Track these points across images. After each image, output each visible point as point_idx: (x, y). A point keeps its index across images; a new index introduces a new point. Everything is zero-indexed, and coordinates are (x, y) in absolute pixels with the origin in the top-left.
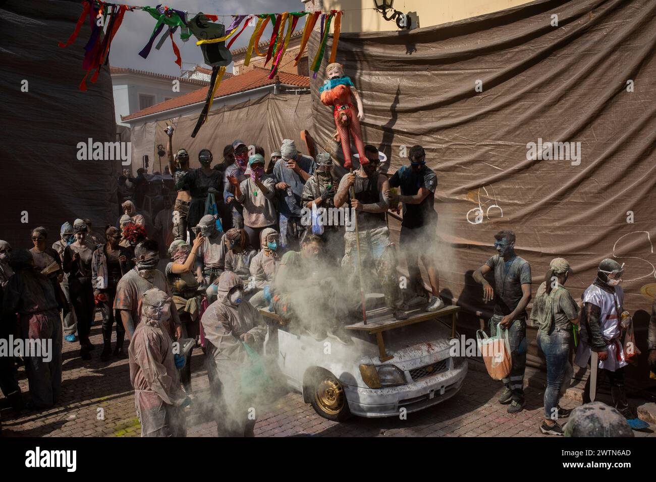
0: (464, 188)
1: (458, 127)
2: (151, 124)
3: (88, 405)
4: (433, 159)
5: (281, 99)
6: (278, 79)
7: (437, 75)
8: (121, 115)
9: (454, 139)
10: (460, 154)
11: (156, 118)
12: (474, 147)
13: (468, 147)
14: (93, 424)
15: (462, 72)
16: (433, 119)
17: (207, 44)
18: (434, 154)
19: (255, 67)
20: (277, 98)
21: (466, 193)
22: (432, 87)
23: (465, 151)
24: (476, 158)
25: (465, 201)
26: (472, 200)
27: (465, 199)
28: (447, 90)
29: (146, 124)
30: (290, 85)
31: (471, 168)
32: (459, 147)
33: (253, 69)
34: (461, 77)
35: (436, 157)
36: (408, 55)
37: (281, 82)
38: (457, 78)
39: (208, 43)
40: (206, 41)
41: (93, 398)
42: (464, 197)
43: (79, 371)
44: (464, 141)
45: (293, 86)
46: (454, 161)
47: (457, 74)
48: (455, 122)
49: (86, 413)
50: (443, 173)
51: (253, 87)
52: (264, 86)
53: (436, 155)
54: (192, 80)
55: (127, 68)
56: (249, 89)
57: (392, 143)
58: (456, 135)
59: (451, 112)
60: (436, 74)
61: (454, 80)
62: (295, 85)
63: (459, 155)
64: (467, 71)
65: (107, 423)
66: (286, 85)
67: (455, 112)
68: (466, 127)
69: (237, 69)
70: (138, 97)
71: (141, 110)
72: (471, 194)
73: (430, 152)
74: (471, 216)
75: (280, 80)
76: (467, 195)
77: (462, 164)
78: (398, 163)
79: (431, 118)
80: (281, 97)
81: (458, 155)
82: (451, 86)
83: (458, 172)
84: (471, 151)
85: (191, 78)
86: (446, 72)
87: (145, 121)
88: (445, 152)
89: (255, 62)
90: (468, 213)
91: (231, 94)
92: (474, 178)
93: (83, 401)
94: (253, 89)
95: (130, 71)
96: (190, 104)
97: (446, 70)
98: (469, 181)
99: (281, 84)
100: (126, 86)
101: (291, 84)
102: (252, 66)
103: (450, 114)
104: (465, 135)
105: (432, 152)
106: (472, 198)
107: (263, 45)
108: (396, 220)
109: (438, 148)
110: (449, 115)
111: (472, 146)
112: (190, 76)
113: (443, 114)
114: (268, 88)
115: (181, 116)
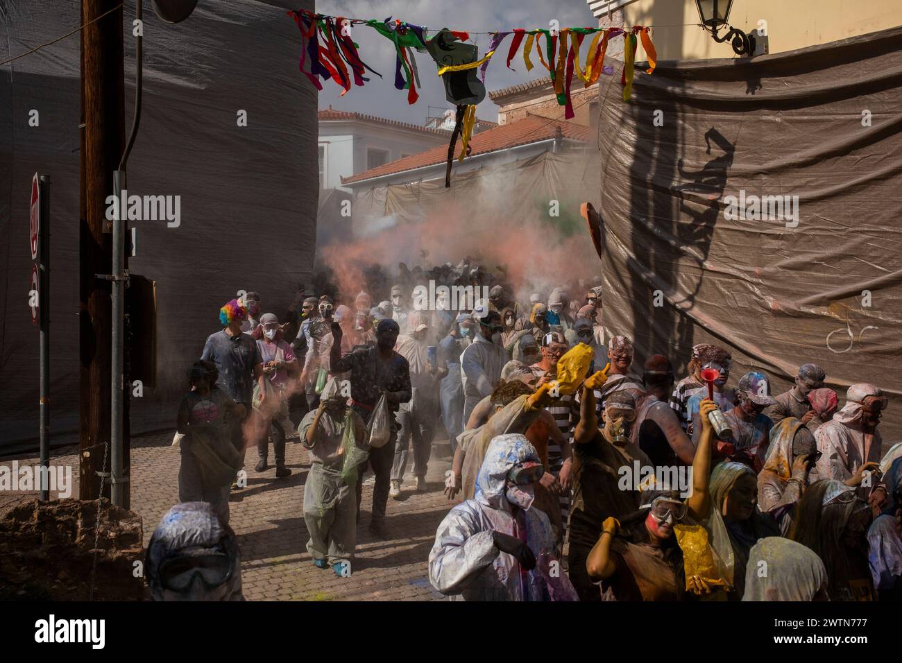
0: (824, 297)
1: (819, 203)
2: (380, 189)
3: (258, 566)
4: (778, 250)
5: (564, 160)
6: (560, 131)
7: (791, 122)
8: (341, 177)
9: (812, 221)
10: (820, 244)
11: (388, 182)
12: (843, 233)
13: (833, 234)
14: (262, 593)
15: (831, 117)
16: (782, 189)
17: (452, 72)
18: (781, 242)
19: (528, 114)
20: (558, 158)
21: (828, 305)
22: (783, 139)
23: (828, 240)
24: (846, 251)
25: (825, 316)
26: (837, 316)
27: (825, 313)
28: (806, 144)
29: (373, 189)
30: (575, 141)
31: (837, 266)
32: (818, 233)
33: (525, 117)
34: (829, 125)
35: (782, 247)
36: (750, 95)
37: (564, 136)
38: (822, 127)
39: (454, 70)
40: (451, 68)
41: (266, 557)
42: (824, 311)
43: (252, 519)
44: (828, 225)
45: (579, 141)
46: (811, 255)
47: (823, 121)
48: (815, 195)
49: (254, 577)
50: (792, 272)
51: (523, 142)
52: (539, 140)
53: (783, 245)
54: (440, 130)
55: (353, 113)
56: (517, 145)
57: (715, 223)
58: (818, 215)
59: (809, 179)
60: (790, 120)
61: (818, 130)
62: (583, 140)
63: (819, 246)
64: (838, 117)
65: (281, 595)
66: (571, 140)
67: (816, 180)
68: (833, 203)
69: (504, 116)
70: (366, 152)
71: (368, 169)
72: (836, 305)
73: (773, 239)
74: (833, 341)
75: (563, 133)
76: (829, 308)
77: (822, 260)
78: (723, 254)
79: (777, 188)
80: (563, 157)
81: (817, 246)
82: (814, 139)
83: (816, 271)
84: (839, 241)
85: (439, 128)
86: (806, 118)
87: (373, 185)
88: (797, 241)
89: (529, 108)
90: (829, 336)
91: (492, 151)
92: (842, 282)
93: (252, 560)
94: (523, 144)
95: (357, 116)
96: (435, 164)
97: (806, 115)
98: (833, 286)
99: (564, 139)
100: (351, 137)
101: (578, 139)
102: (525, 113)
103: (809, 182)
104: (829, 216)
105: (777, 239)
106: (836, 313)
107: (542, 84)
108: (716, 339)
109: (787, 233)
110: (806, 184)
111: (840, 233)
112: (439, 125)
113: (797, 182)
114: (546, 143)
115: (421, 180)
